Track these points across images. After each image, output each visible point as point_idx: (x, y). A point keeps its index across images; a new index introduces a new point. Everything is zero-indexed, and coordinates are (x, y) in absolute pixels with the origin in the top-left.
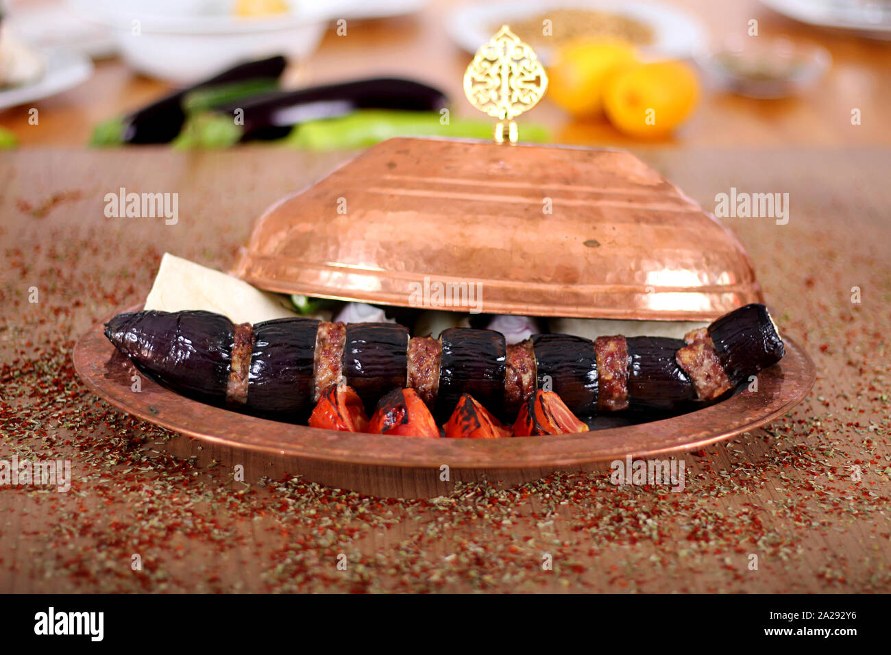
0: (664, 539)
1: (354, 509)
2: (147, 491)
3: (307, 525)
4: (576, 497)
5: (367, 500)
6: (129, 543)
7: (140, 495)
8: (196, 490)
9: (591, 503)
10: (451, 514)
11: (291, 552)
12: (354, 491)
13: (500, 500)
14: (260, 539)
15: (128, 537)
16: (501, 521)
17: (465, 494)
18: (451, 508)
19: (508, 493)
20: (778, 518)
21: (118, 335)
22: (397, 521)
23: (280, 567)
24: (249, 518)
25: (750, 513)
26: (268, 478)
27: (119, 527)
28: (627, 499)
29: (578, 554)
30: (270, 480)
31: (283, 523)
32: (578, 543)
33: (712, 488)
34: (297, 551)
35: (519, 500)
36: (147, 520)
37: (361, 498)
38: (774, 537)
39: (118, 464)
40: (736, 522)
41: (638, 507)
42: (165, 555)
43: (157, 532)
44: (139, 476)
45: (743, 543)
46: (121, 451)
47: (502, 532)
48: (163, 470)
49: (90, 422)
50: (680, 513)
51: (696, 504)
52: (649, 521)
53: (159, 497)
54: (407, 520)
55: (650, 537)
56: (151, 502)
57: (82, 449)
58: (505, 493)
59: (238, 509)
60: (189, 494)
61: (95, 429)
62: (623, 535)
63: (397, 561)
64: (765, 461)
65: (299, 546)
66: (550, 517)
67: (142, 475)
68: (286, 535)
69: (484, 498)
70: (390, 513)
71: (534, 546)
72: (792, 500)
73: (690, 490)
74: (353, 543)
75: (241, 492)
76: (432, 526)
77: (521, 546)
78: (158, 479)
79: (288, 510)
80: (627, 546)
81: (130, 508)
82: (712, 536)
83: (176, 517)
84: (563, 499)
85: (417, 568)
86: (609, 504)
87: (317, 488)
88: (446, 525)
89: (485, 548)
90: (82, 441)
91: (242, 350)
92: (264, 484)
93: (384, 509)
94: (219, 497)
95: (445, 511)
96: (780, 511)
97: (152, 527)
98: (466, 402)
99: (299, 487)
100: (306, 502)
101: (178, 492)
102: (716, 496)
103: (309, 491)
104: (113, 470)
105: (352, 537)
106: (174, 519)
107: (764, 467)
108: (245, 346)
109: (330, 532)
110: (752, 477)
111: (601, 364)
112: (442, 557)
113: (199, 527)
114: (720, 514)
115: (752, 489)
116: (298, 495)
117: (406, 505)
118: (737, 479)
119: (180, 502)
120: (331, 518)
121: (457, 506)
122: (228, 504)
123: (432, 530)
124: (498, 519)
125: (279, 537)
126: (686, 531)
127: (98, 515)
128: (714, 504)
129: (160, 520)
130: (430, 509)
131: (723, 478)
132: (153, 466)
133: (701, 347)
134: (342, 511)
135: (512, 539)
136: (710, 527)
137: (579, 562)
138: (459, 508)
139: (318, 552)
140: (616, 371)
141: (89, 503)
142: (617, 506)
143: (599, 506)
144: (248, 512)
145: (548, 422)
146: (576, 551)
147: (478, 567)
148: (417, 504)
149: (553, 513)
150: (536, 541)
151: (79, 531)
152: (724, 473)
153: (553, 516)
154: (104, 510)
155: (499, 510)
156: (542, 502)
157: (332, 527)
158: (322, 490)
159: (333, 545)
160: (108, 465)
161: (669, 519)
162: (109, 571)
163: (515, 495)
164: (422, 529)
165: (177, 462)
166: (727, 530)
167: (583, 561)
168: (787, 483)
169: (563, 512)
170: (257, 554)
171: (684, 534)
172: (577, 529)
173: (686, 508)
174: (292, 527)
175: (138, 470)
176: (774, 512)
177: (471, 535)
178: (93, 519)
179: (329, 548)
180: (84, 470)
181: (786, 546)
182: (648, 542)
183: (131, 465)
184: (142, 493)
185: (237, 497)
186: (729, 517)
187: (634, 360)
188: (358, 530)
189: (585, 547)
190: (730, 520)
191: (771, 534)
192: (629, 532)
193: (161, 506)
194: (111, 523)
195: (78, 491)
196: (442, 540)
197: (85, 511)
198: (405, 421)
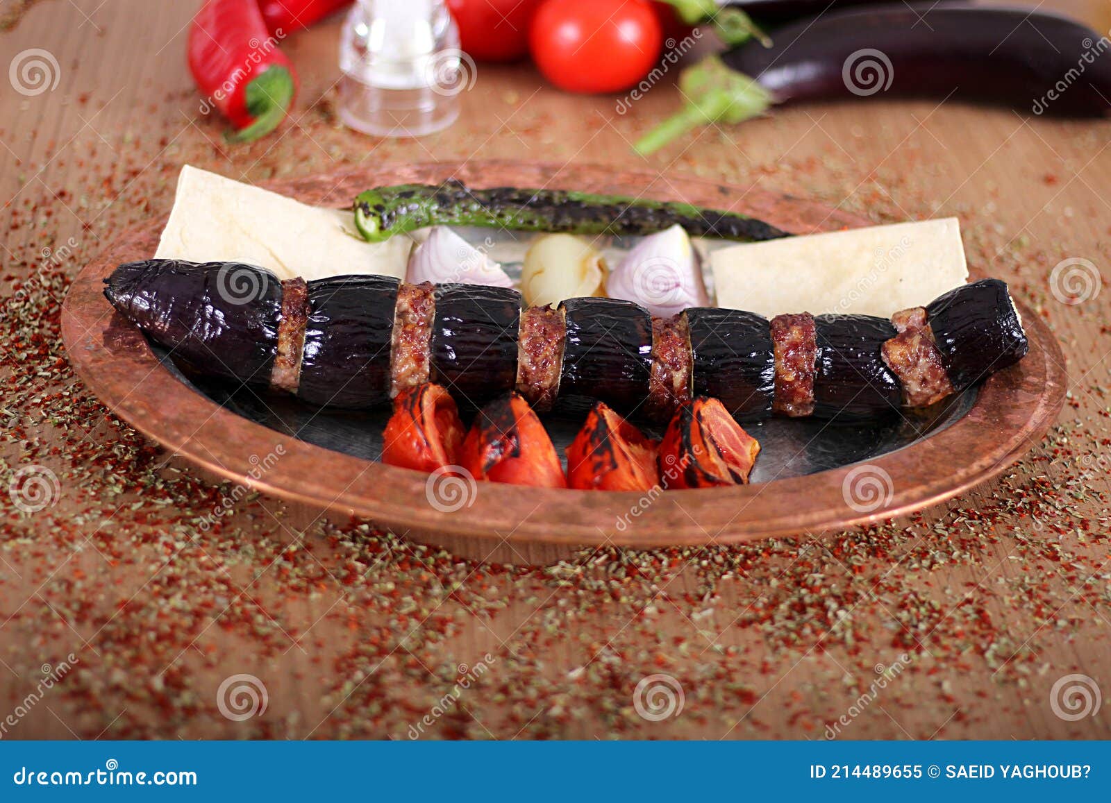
0: (861, 644)
1: (446, 583)
2: (166, 544)
3: (383, 608)
4: (743, 564)
5: (462, 565)
6: (144, 638)
7: (156, 551)
8: (231, 543)
9: (764, 577)
10: (575, 592)
11: (364, 659)
12: (445, 549)
13: (642, 570)
14: (321, 634)
15: (141, 627)
16: (643, 608)
17: (594, 558)
18: (576, 580)
19: (652, 558)
20: (1012, 610)
21: (123, 298)
22: (504, 605)
23: (348, 687)
24: (303, 596)
25: (976, 600)
26: (328, 523)
27: (130, 608)
28: (811, 572)
29: (747, 669)
30: (331, 526)
31: (350, 606)
32: (747, 651)
33: (923, 554)
34: (371, 658)
35: (666, 570)
36: (167, 597)
37: (454, 562)
38: (1007, 645)
39: (124, 492)
40: (957, 616)
41: (825, 586)
42: (193, 661)
43: (180, 618)
44: (153, 515)
45: (967, 655)
46: (128, 470)
47: (645, 627)
48: (186, 505)
49: (84, 415)
50: (882, 598)
51: (902, 582)
52: (841, 613)
53: (182, 556)
54: (517, 604)
55: (842, 641)
56: (172, 563)
57: (75, 463)
58: (648, 558)
59: (288, 577)
60: (223, 550)
61: (91, 426)
62: (806, 637)
63: (505, 679)
64: (994, 507)
65: (372, 649)
66: (709, 601)
67: (157, 513)
68: (354, 628)
69: (619, 566)
70: (494, 590)
71: (687, 654)
72: (1031, 578)
73: (895, 556)
74: (445, 644)
75: (293, 548)
76: (550, 614)
77: (670, 653)
78: (179, 522)
79: (358, 583)
80: (812, 658)
81: (143, 574)
82: (925, 641)
83: (206, 592)
84: (725, 568)
85: (532, 693)
86: (787, 579)
87: (395, 543)
88: (570, 614)
89: (622, 655)
90: (74, 448)
91: (293, 325)
92: (322, 533)
93: (486, 582)
94: (263, 557)
95: (568, 588)
96: (1014, 598)
97: (174, 610)
98: (597, 423)
99: (370, 539)
100: (381, 568)
101: (208, 546)
102: (930, 568)
103: (385, 549)
104: (118, 504)
105: (442, 632)
106: (203, 596)
107: (993, 517)
108: (298, 320)
109: (414, 624)
110: (977, 534)
111: (779, 359)
112: (564, 671)
113: (238, 610)
114: (937, 604)
115: (978, 557)
116: (370, 555)
117: (517, 576)
118: (956, 537)
119: (210, 564)
120: (415, 598)
121: (583, 579)
122: (275, 568)
123: (551, 622)
124: (638, 603)
125: (346, 632)
126: (891, 631)
127: (99, 585)
128: (927, 583)
129: (184, 598)
130: (547, 584)
131: (939, 536)
132: (172, 497)
133: (917, 339)
134: (428, 586)
135: (657, 641)
136: (922, 626)
137: (749, 687)
138: (587, 584)
139: (399, 660)
140: (799, 370)
141: (87, 563)
142: (799, 584)
143: (774, 582)
144: (303, 584)
145: (708, 455)
146: (743, 663)
147: (613, 691)
148: (529, 575)
149: (713, 596)
150: (692, 645)
151: (75, 615)
152: (940, 527)
153: (713, 600)
154: (108, 576)
155: (640, 588)
156: (698, 574)
157: (415, 615)
158: (402, 548)
159: (419, 648)
160: (111, 494)
161: (867, 608)
162: (117, 688)
163: (661, 561)
164: (537, 619)
165: (206, 490)
166: (945, 631)
167: (754, 683)
168: (1024, 547)
169: (726, 594)
170: (316, 661)
171: (889, 637)
172: (745, 624)
173: (891, 590)
174: (362, 612)
175: (152, 504)
176: (1007, 599)
177: (603, 631)
178: (93, 593)
179: (413, 652)
180: (78, 502)
181: (1023, 662)
182: (840, 649)
183: (142, 494)
184: (159, 547)
185: (287, 557)
186: (946, 606)
187: (825, 354)
188: (452, 620)
189: (755, 657)
190: (949, 613)
191: (1004, 640)
192: (815, 632)
193: (185, 571)
194: (118, 600)
195: (71, 540)
196: (565, 640)
197: (83, 578)
198: (516, 453)
